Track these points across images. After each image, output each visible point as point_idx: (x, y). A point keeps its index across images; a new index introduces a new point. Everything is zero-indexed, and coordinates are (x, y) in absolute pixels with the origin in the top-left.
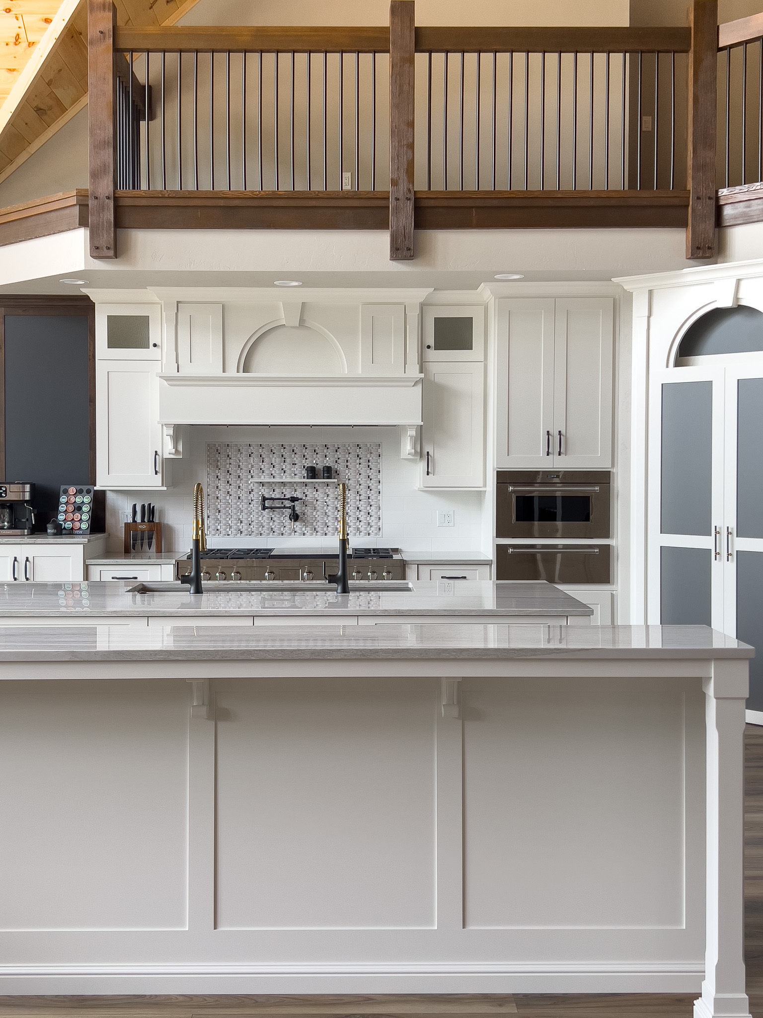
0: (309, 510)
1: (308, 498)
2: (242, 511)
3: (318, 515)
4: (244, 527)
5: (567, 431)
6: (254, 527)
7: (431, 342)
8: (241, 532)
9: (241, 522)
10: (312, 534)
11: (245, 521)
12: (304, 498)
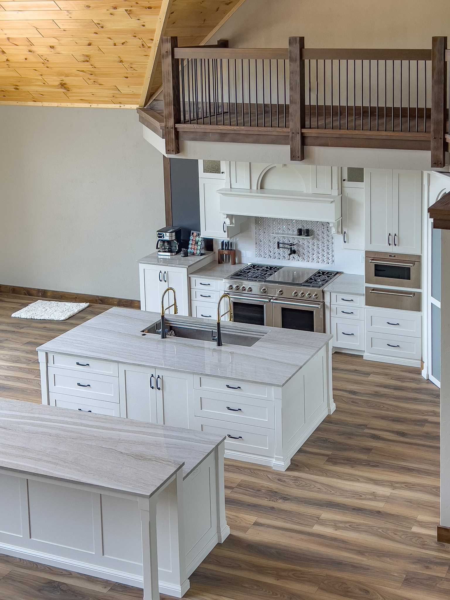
0: (301, 249)
1: (300, 243)
2: (271, 247)
3: (305, 252)
4: (272, 254)
5: (399, 235)
6: (276, 255)
7: (346, 177)
8: (271, 257)
9: (271, 252)
10: (302, 261)
11: (272, 252)
12: (298, 243)
